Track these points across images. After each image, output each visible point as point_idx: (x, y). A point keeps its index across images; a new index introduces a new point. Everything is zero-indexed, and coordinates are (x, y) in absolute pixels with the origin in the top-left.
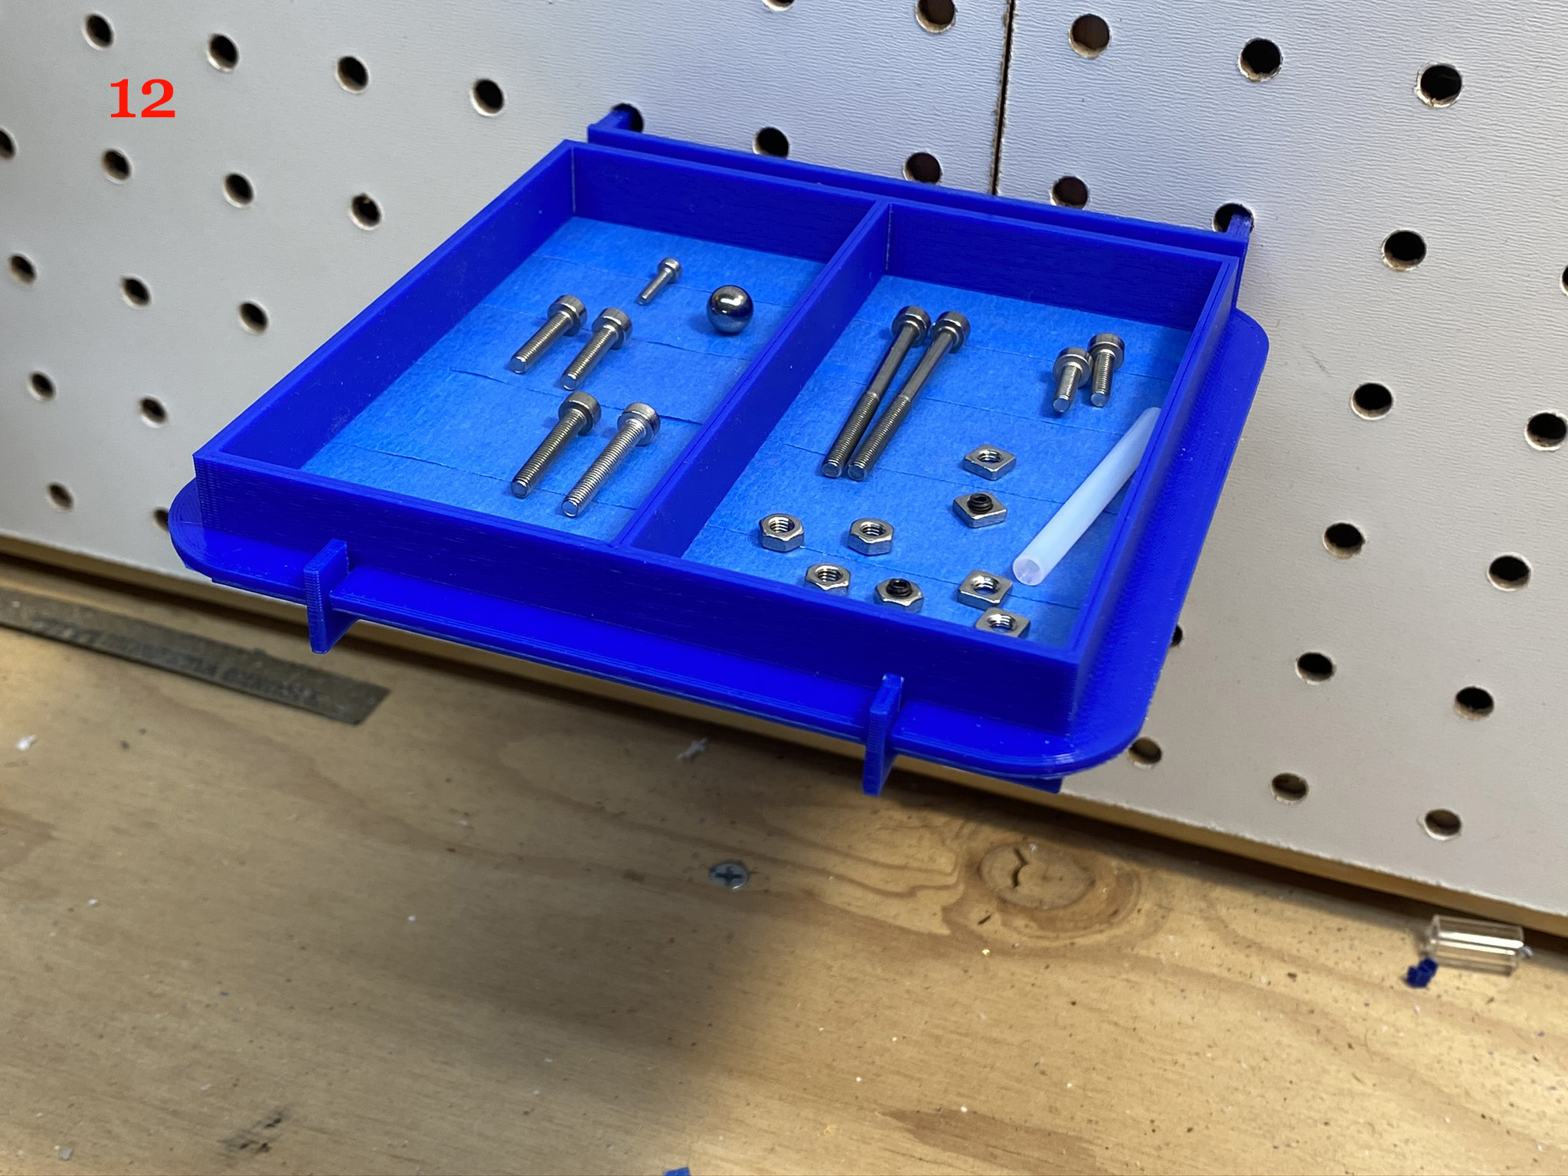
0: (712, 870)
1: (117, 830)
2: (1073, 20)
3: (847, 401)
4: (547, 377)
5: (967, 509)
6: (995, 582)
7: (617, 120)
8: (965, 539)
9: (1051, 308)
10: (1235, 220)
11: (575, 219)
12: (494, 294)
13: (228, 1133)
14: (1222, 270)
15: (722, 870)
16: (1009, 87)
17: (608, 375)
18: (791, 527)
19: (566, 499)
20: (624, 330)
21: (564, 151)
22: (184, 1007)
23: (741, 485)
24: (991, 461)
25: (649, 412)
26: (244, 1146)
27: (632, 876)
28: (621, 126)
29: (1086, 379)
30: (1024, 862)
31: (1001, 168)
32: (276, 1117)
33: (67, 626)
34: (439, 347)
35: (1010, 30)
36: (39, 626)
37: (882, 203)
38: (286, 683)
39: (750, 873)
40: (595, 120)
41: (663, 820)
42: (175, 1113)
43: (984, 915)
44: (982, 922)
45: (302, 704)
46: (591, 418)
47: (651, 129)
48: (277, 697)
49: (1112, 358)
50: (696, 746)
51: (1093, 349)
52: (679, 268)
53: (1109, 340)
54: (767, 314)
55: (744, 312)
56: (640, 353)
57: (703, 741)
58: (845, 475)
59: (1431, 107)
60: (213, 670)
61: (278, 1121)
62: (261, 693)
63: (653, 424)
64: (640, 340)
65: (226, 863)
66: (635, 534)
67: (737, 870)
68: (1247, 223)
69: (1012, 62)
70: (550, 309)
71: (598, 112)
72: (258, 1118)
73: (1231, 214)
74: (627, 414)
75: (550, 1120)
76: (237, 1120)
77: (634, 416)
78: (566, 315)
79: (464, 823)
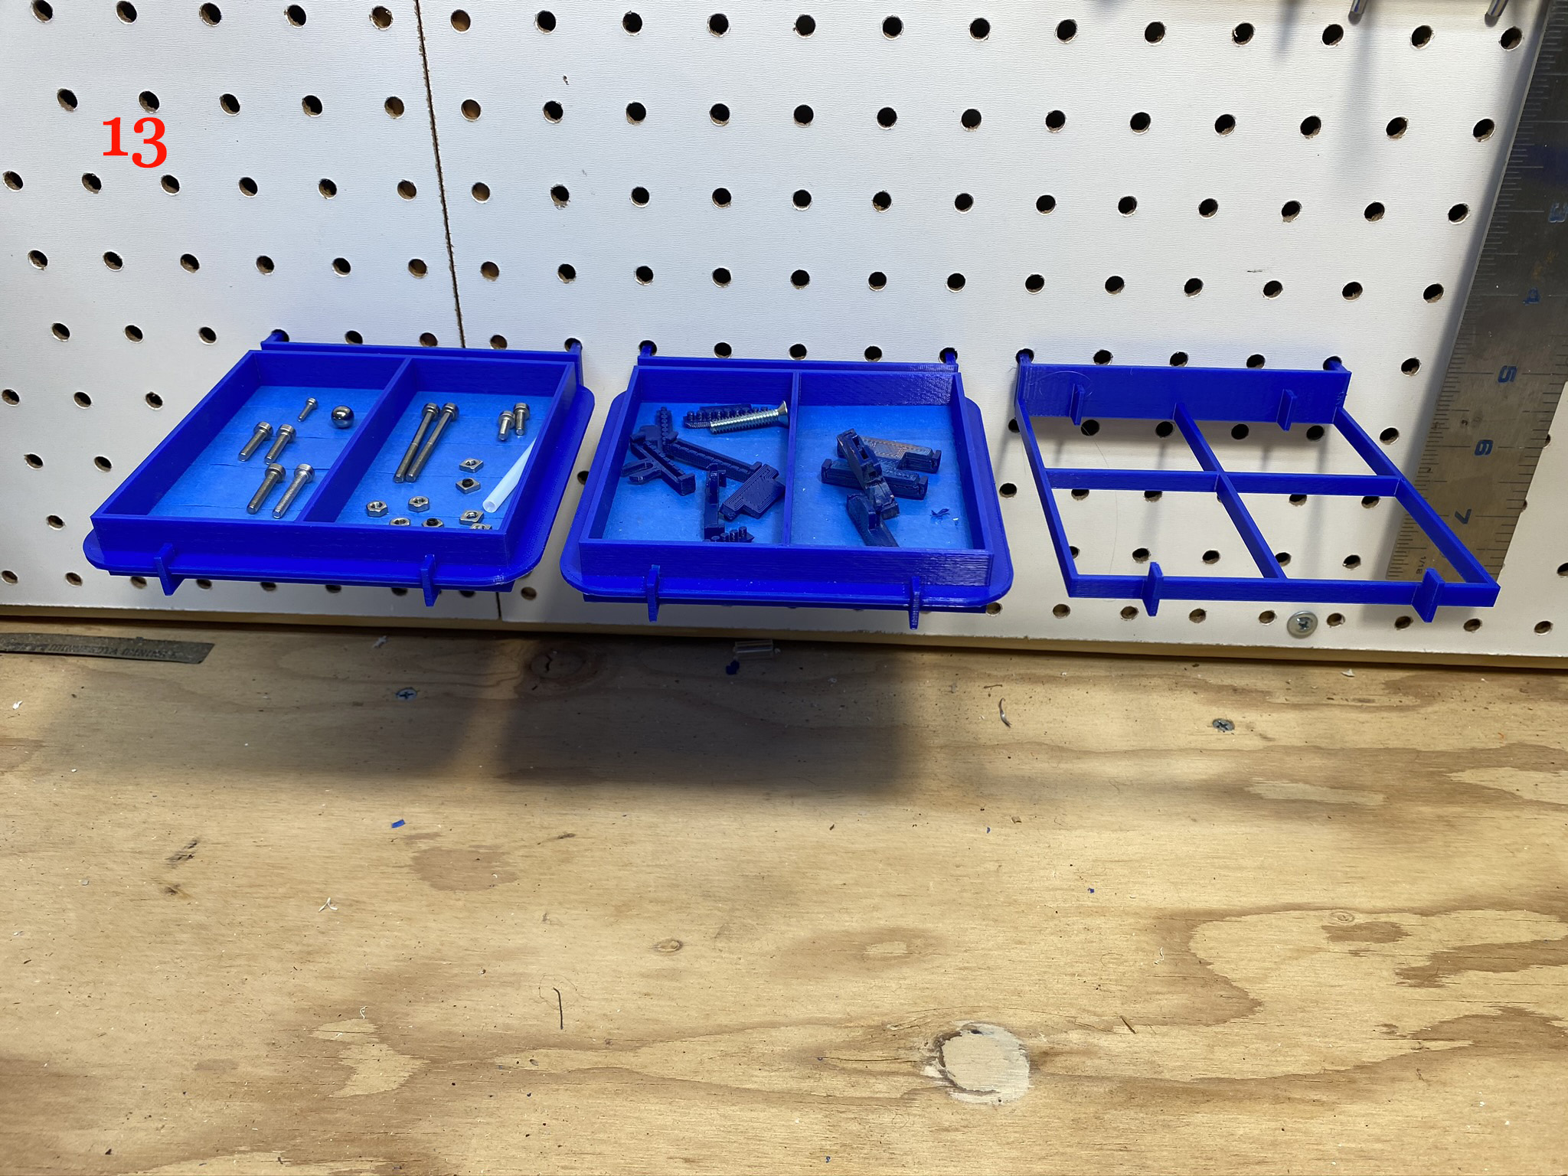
0: (397, 694)
1: (78, 735)
2: (482, 263)
3: (403, 450)
4: (259, 462)
5: (462, 487)
6: (475, 513)
7: (275, 338)
8: (463, 499)
9: (497, 396)
10: (573, 345)
11: (262, 387)
12: (226, 427)
13: (171, 855)
14: (567, 368)
15: (402, 693)
16: (459, 298)
17: (288, 455)
18: (381, 505)
19: (274, 511)
20: (293, 433)
21: (250, 355)
22: (135, 806)
23: (356, 493)
24: (473, 465)
25: (308, 467)
26: (180, 858)
27: (356, 704)
28: (277, 340)
29: (513, 424)
30: (551, 660)
31: (465, 335)
32: (194, 843)
33: (27, 645)
34: (203, 455)
35: (453, 273)
36: (10, 648)
37: (408, 358)
38: (157, 651)
39: (417, 692)
40: (264, 339)
41: (369, 677)
42: (140, 852)
43: (534, 686)
44: (533, 689)
45: (168, 659)
46: (282, 474)
47: (292, 340)
48: (154, 658)
49: (523, 413)
50: (381, 640)
51: (515, 411)
52: (316, 402)
53: (522, 405)
54: (362, 416)
55: (350, 416)
56: (302, 443)
57: (385, 637)
58: (405, 480)
59: (643, 284)
60: (115, 651)
61: (195, 844)
62: (145, 658)
63: (311, 472)
64: (301, 437)
65: (142, 739)
66: (304, 516)
67: (410, 692)
68: (579, 346)
69: (458, 287)
70: (254, 430)
71: (265, 335)
72: (185, 845)
73: (571, 343)
74: (297, 471)
75: (332, 815)
76: (172, 849)
77: (302, 470)
78: (262, 431)
79: (265, 697)
